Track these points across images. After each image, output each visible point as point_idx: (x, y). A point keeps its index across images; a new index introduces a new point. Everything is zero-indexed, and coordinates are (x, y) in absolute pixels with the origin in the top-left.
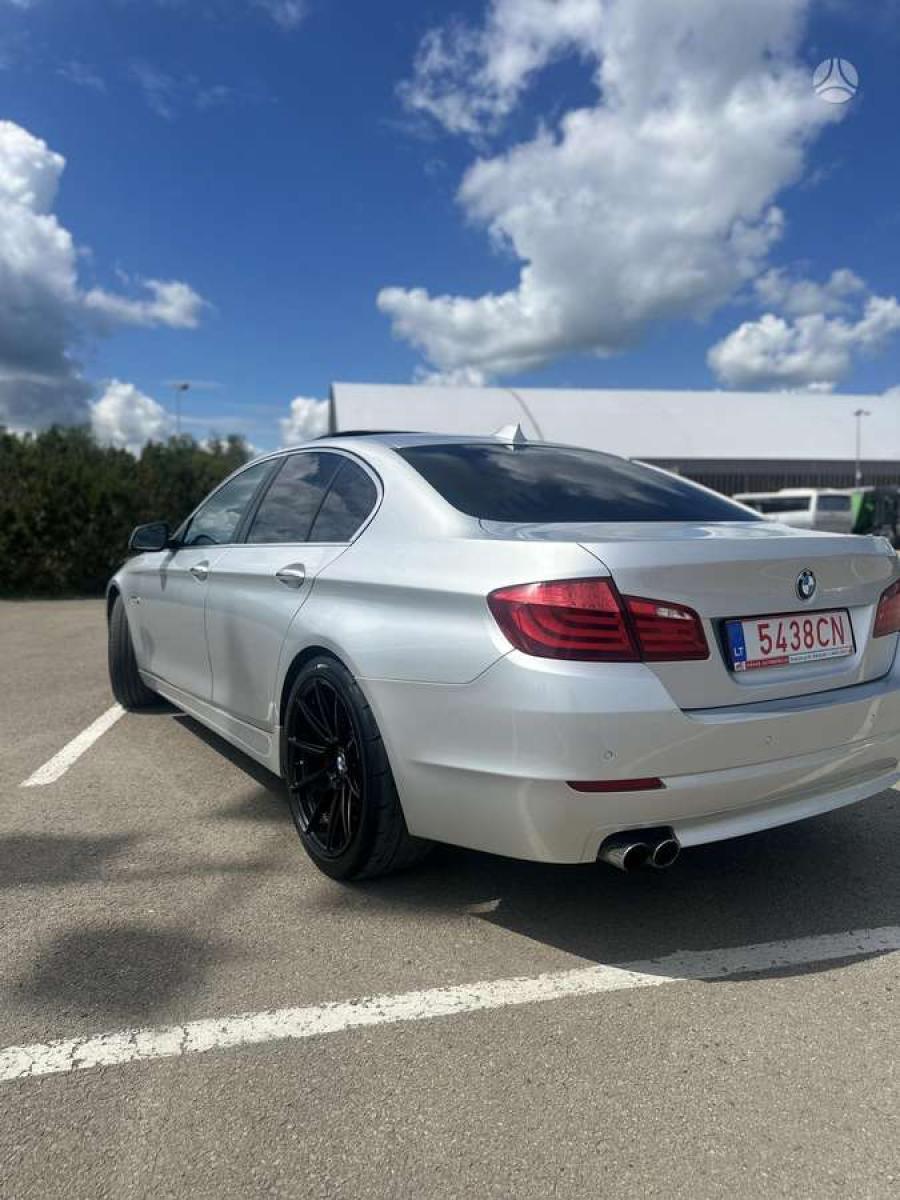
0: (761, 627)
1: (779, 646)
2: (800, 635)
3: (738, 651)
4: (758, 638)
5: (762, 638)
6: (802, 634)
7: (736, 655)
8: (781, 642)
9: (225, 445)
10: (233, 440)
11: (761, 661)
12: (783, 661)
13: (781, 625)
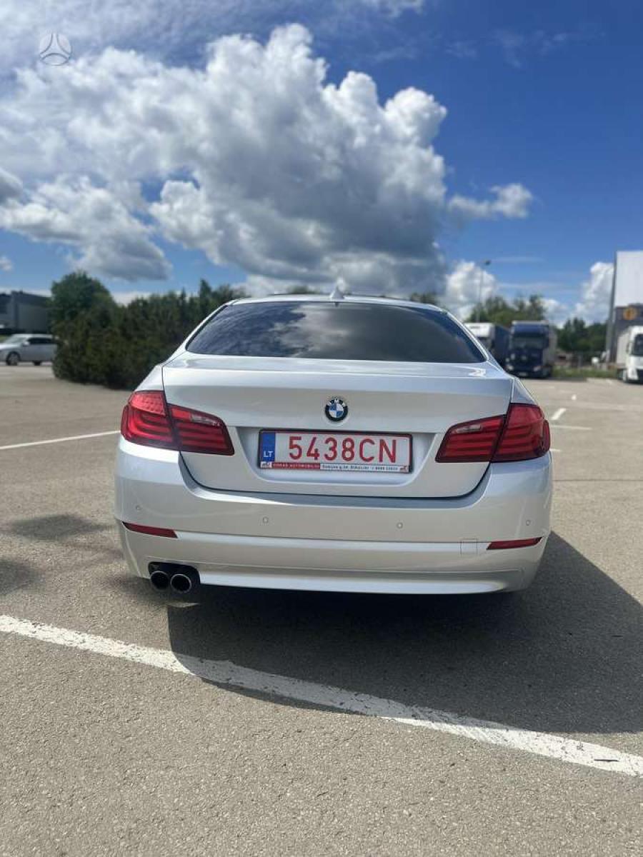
0: (292, 439)
1: (309, 454)
2: (337, 449)
3: (267, 454)
4: (288, 447)
5: (292, 446)
6: (339, 449)
7: (265, 456)
8: (313, 452)
9: (528, 303)
10: (533, 299)
11: (288, 463)
12: (315, 467)
13: (314, 439)
